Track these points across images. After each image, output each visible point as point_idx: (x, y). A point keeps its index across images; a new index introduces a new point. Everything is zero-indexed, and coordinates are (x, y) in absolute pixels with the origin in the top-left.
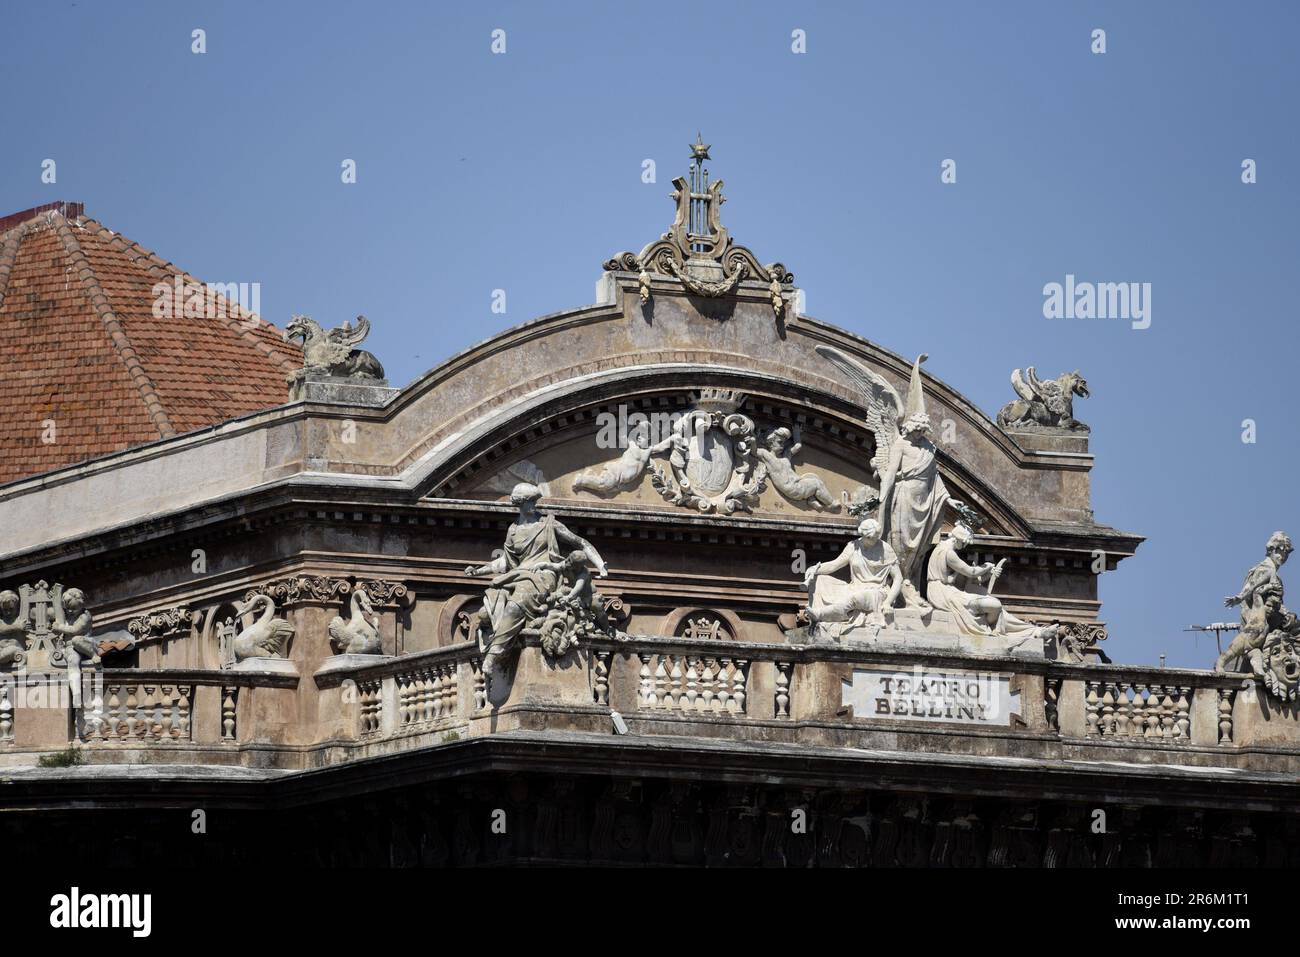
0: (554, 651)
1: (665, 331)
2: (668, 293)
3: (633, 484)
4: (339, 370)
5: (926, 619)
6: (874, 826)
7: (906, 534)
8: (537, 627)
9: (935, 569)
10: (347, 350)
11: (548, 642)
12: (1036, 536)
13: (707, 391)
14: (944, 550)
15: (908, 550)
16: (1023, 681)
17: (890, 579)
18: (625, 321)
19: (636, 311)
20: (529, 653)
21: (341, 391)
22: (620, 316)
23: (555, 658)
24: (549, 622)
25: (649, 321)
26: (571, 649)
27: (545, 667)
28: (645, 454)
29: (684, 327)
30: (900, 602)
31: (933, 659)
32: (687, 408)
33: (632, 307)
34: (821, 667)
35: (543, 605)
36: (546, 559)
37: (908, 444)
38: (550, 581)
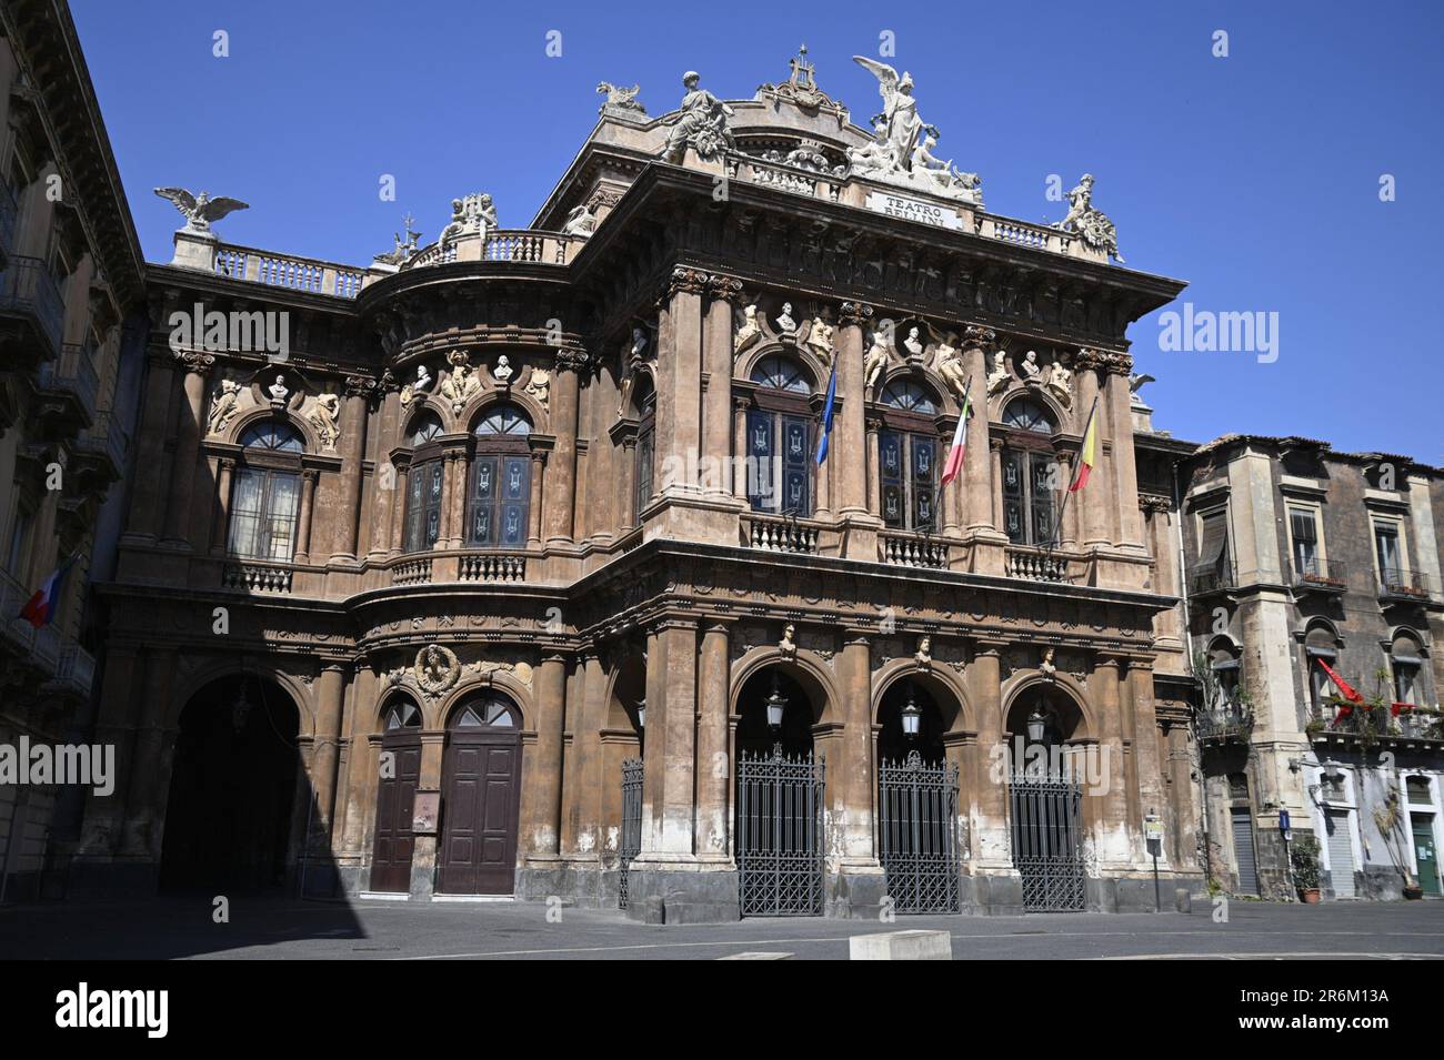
0: (704, 150)
1: (786, 118)
2: (786, 102)
4: (622, 105)
6: (885, 268)
7: (900, 139)
8: (695, 138)
9: (915, 159)
10: (627, 98)
11: (700, 146)
13: (804, 140)
14: (921, 150)
15: (901, 149)
16: (963, 212)
17: (892, 157)
18: (767, 110)
19: (772, 107)
20: (690, 151)
22: (764, 108)
23: (705, 155)
24: (701, 135)
25: (777, 110)
26: (713, 151)
27: (699, 160)
29: (795, 119)
31: (915, 193)
32: (796, 148)
33: (770, 106)
34: (854, 187)
35: (697, 127)
36: (701, 108)
37: (901, 95)
38: (702, 116)
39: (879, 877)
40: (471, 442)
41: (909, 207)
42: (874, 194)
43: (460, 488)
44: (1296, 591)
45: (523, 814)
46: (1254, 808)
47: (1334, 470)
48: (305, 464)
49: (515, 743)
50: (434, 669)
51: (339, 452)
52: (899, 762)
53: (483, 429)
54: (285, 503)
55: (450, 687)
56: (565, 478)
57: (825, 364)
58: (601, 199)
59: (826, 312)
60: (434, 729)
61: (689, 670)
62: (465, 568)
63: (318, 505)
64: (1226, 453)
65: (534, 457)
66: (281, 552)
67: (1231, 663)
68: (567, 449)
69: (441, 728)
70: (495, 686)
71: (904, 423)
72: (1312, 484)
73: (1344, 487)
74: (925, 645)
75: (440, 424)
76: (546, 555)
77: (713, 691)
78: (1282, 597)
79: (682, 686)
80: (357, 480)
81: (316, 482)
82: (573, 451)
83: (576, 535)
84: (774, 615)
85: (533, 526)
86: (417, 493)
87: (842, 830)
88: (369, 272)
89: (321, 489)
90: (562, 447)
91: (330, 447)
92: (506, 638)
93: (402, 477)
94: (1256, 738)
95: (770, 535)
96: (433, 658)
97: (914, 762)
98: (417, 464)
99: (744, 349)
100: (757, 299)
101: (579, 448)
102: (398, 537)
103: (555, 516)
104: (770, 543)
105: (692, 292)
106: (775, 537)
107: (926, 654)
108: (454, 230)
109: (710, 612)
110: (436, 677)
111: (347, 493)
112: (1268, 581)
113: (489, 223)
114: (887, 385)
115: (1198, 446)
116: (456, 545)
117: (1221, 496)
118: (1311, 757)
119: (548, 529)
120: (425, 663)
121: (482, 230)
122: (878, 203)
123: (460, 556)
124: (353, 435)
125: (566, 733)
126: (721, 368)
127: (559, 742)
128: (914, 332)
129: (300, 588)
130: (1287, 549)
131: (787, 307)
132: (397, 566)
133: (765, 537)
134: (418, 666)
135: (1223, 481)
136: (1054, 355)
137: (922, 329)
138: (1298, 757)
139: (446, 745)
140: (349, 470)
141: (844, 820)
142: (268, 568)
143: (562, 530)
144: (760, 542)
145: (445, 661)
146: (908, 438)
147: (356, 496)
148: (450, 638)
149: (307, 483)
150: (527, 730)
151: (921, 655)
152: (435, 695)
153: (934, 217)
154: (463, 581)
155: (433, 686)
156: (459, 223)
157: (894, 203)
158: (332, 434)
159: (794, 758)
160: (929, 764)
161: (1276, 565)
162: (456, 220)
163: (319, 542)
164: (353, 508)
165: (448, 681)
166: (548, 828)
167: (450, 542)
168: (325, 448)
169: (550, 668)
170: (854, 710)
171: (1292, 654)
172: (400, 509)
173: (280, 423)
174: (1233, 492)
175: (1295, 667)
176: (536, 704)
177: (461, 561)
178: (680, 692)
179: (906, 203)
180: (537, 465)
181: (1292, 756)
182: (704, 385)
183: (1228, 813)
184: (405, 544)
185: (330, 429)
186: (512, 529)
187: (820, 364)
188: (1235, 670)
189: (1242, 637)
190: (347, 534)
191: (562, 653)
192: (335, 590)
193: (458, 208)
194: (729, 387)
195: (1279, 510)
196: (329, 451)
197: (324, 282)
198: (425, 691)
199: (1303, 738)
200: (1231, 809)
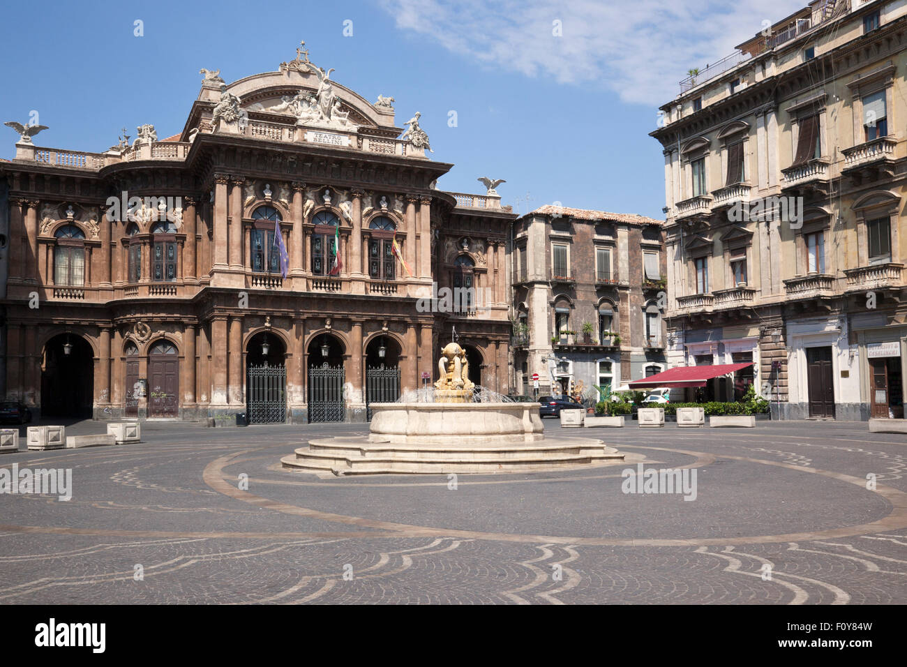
0: (227, 120)
1: (293, 79)
2: (293, 71)
3: (285, 110)
5: (328, 122)
7: (324, 104)
8: (223, 114)
9: (332, 113)
11: (226, 118)
12: (379, 127)
13: (301, 90)
14: (334, 108)
15: (325, 108)
16: (352, 137)
17: (319, 113)
18: (283, 77)
20: (222, 121)
21: (212, 85)
22: (282, 75)
23: (228, 122)
24: (226, 113)
25: (289, 76)
26: (232, 120)
27: (226, 124)
28: (288, 104)
29: (298, 78)
30: (322, 118)
31: (328, 130)
32: (297, 94)
33: (285, 73)
34: (299, 130)
35: (225, 109)
36: (226, 100)
37: (324, 84)
38: (227, 104)
39: (304, 410)
40: (151, 237)
41: (325, 137)
42: (308, 133)
43: (148, 256)
44: (552, 283)
45: (180, 388)
46: (529, 377)
47: (578, 227)
48: (85, 244)
49: (176, 361)
50: (141, 332)
51: (100, 238)
52: (319, 367)
53: (157, 231)
54: (79, 262)
55: (148, 339)
56: (191, 252)
57: (286, 208)
58: (203, 126)
59: (286, 186)
60: (143, 356)
61: (224, 335)
62: (151, 290)
63: (93, 261)
64: (528, 219)
65: (178, 243)
66: (79, 283)
67: (525, 315)
68: (191, 240)
69: (146, 355)
70: (166, 338)
71: (324, 231)
72: (567, 234)
73: (583, 234)
74: (328, 323)
75: (138, 230)
76: (184, 285)
77: (235, 342)
78: (546, 286)
79: (220, 342)
80: (109, 251)
81: (91, 253)
82: (194, 241)
83: (197, 275)
84: (260, 313)
85: (179, 272)
86: (133, 257)
87: (291, 392)
88: (107, 156)
89: (94, 254)
90: (189, 239)
91: (96, 236)
92: (168, 320)
93: (126, 251)
94: (531, 347)
95: (261, 281)
96: (140, 327)
97: (326, 366)
98: (132, 245)
99: (249, 205)
100: (254, 182)
101: (197, 238)
102: (126, 276)
103: (188, 267)
104: (261, 284)
105: (222, 184)
106: (263, 282)
107: (329, 325)
108: (138, 141)
109: (232, 313)
110: (142, 335)
111: (105, 256)
112: (539, 279)
113: (153, 139)
114: (314, 216)
115: (518, 216)
116: (147, 281)
117: (525, 239)
118: (553, 355)
119: (185, 274)
120: (138, 330)
121: (150, 142)
122: (310, 137)
123: (150, 286)
124: (105, 231)
125: (197, 356)
126: (236, 214)
127: (193, 360)
128: (327, 192)
129: (88, 297)
130: (550, 264)
131: (268, 186)
132: (126, 289)
133: (259, 282)
134: (135, 331)
135: (526, 232)
136: (396, 197)
137: (331, 190)
138: (546, 356)
139: (148, 362)
140: (105, 246)
141: (292, 389)
142: (73, 290)
143: (190, 274)
144: (256, 284)
145: (145, 329)
146: (326, 237)
147: (109, 257)
148: (145, 320)
149: (87, 252)
150: (181, 355)
151: (327, 327)
152: (142, 342)
153: (337, 140)
154: (151, 297)
155: (141, 339)
156: (140, 138)
157: (318, 136)
158: (96, 230)
159: (273, 366)
160: (332, 367)
161: (544, 272)
162: (140, 136)
163: (95, 277)
164: (108, 263)
165: (147, 336)
166: (190, 393)
167: (145, 280)
168: (94, 237)
169: (189, 331)
170: (296, 348)
171: (548, 311)
172: (126, 264)
173: (72, 227)
174: (529, 238)
175: (549, 317)
176: (183, 344)
177: (150, 287)
178: (220, 344)
179: (324, 135)
180: (180, 247)
181: (544, 355)
182: (229, 222)
183: (522, 379)
184: (129, 279)
185: (95, 228)
186: (171, 274)
187: (283, 209)
188: (526, 318)
189: (529, 304)
190: (106, 274)
191: (192, 325)
192: (102, 297)
193: (140, 131)
194: (240, 222)
195: (548, 247)
196: (95, 238)
197: (87, 162)
198: (139, 340)
199: (550, 347)
200: (523, 378)
